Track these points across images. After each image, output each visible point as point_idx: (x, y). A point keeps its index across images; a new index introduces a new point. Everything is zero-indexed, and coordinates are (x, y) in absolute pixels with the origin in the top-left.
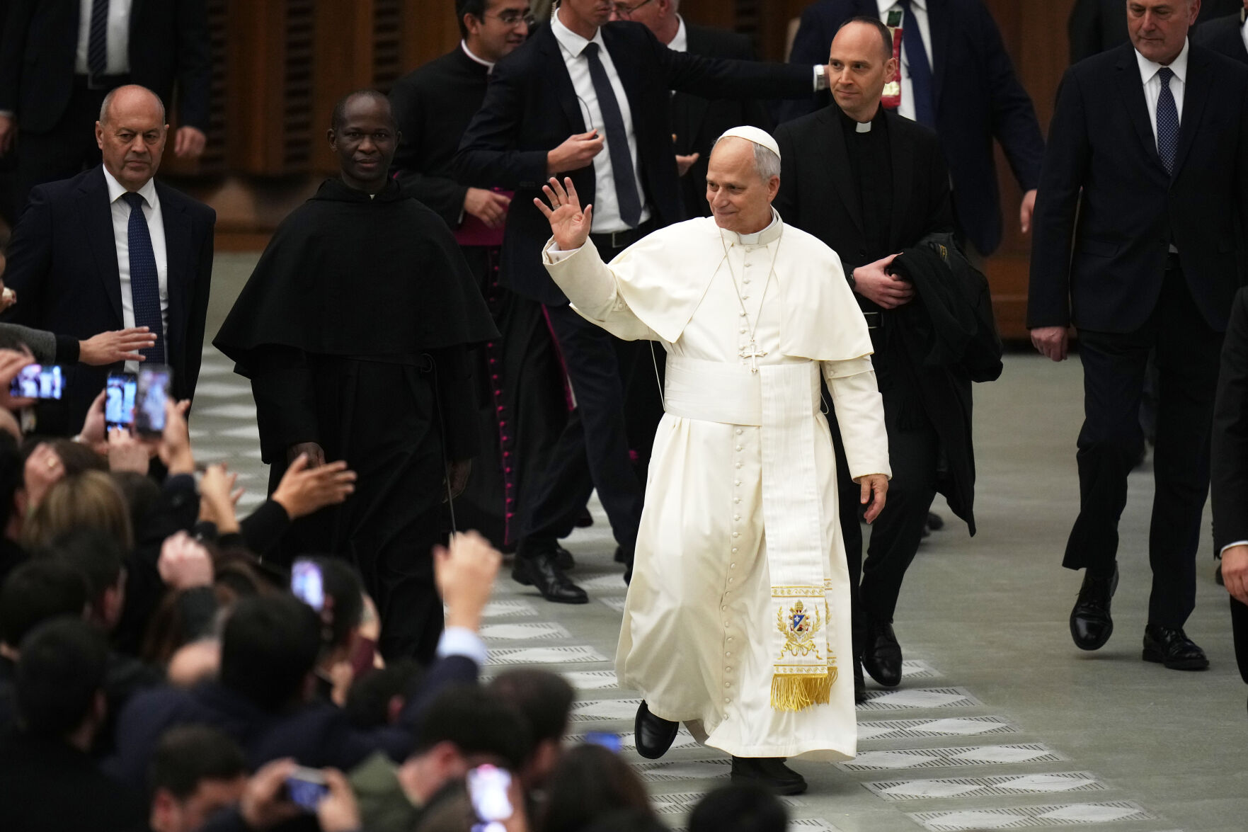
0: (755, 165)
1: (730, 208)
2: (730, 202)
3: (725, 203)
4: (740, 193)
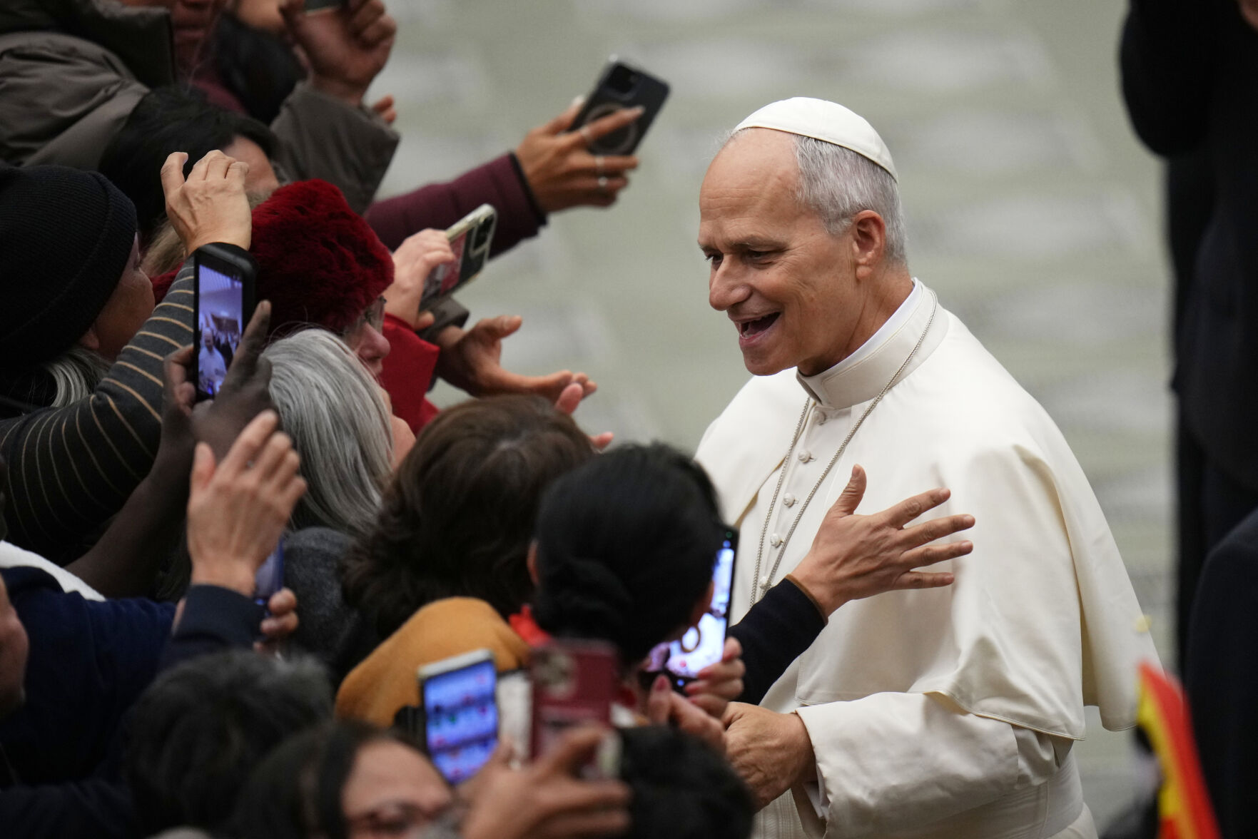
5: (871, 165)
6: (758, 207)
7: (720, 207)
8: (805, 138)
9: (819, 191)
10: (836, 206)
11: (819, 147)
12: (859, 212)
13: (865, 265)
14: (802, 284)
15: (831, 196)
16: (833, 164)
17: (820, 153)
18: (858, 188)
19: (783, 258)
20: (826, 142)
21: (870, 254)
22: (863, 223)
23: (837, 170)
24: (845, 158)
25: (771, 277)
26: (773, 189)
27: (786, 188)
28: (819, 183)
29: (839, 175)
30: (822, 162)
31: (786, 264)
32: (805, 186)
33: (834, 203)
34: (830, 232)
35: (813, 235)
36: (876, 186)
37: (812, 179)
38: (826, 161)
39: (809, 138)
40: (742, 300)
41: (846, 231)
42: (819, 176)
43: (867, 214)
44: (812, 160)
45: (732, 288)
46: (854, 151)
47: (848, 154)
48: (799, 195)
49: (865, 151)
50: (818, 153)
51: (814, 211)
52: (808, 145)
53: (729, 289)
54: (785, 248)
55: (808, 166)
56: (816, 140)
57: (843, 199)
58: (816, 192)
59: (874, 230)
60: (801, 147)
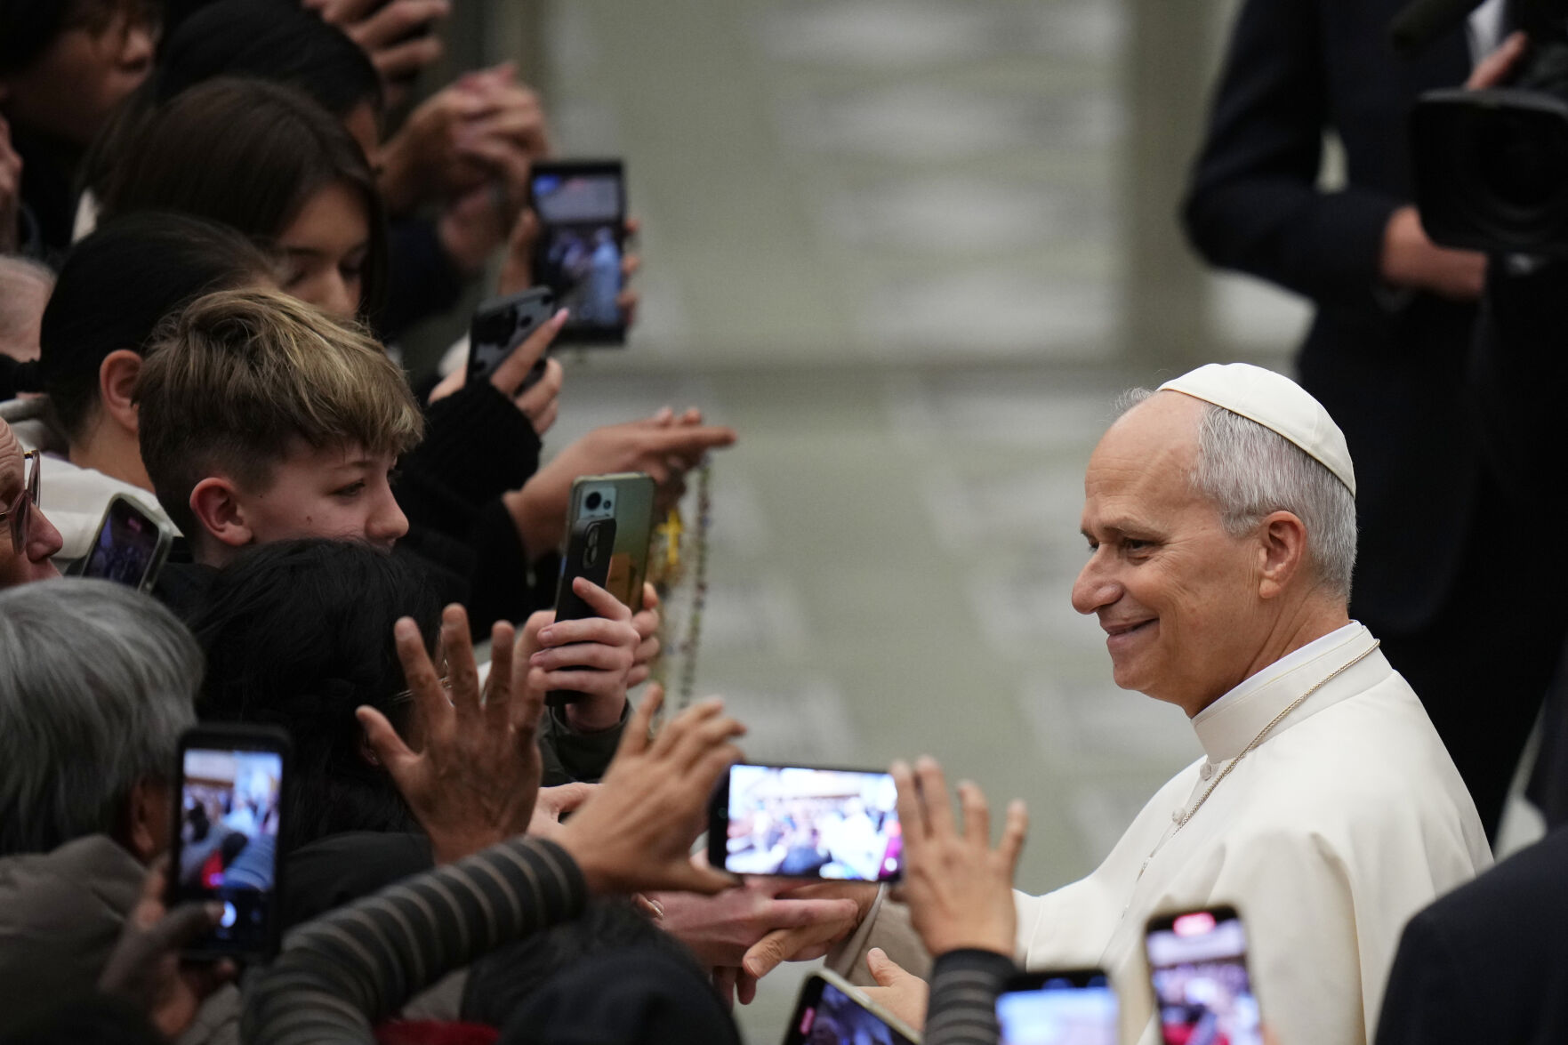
0: (1195, 469)
1: (1124, 612)
2: (1122, 593)
3: (1106, 593)
4: (1145, 559)
5: (1301, 455)
6: (1140, 484)
7: (1098, 480)
8: (1218, 408)
9: (1218, 475)
10: (1241, 498)
11: (1232, 421)
12: (1273, 511)
13: (1271, 578)
14: (1181, 588)
15: (1234, 484)
16: (1245, 446)
17: (1231, 430)
18: (1275, 482)
19: (1160, 553)
20: (1243, 417)
21: (1280, 566)
22: (1276, 526)
23: (1250, 452)
24: (1264, 440)
25: (1145, 575)
26: (1160, 464)
27: (1177, 467)
28: (1221, 466)
29: (1250, 459)
30: (1231, 441)
31: (1162, 560)
32: (1202, 469)
33: (1237, 492)
34: (1226, 529)
35: (1204, 529)
36: (1304, 482)
37: (1213, 460)
38: (1236, 441)
39: (1223, 408)
40: (1111, 602)
41: (1250, 533)
42: (1223, 458)
43: (1282, 515)
44: (1218, 436)
45: (1099, 586)
46: (1278, 434)
47: (1269, 436)
48: (1193, 477)
49: (1295, 436)
50: (1228, 429)
51: (1209, 500)
52: (1218, 417)
53: (1094, 587)
54: (1163, 541)
55: (1211, 444)
56: (1231, 412)
57: (1251, 491)
58: (1216, 476)
59: (1290, 540)
60: (1208, 418)
